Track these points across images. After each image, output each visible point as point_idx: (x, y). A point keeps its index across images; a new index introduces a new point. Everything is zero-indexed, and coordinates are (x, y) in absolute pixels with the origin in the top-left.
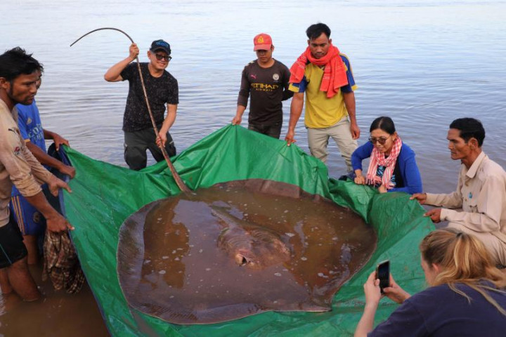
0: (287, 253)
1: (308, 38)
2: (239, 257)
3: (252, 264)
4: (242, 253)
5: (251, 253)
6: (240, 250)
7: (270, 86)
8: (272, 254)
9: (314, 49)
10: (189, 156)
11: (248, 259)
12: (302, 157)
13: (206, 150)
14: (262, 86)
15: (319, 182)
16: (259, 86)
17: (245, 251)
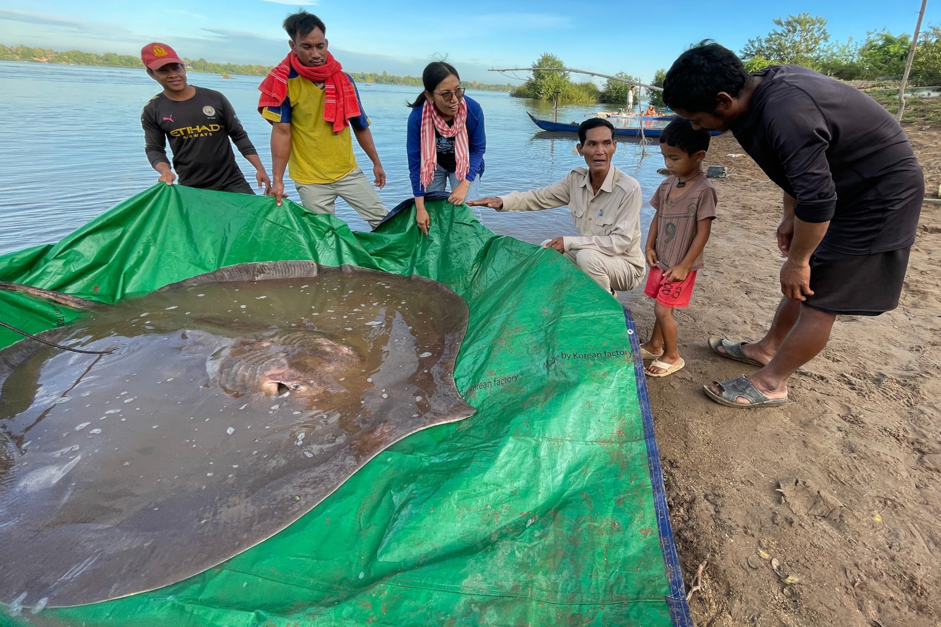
0: (351, 353)
1: (288, 38)
2: (271, 386)
3: (303, 388)
4: (272, 377)
5: (292, 371)
6: (268, 373)
7: (204, 128)
8: (329, 361)
9: (307, 52)
10: (80, 248)
11: (290, 384)
12: (306, 219)
13: (118, 232)
14: (190, 129)
15: (345, 248)
16: (185, 131)
17: (278, 372)
